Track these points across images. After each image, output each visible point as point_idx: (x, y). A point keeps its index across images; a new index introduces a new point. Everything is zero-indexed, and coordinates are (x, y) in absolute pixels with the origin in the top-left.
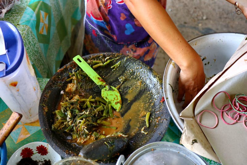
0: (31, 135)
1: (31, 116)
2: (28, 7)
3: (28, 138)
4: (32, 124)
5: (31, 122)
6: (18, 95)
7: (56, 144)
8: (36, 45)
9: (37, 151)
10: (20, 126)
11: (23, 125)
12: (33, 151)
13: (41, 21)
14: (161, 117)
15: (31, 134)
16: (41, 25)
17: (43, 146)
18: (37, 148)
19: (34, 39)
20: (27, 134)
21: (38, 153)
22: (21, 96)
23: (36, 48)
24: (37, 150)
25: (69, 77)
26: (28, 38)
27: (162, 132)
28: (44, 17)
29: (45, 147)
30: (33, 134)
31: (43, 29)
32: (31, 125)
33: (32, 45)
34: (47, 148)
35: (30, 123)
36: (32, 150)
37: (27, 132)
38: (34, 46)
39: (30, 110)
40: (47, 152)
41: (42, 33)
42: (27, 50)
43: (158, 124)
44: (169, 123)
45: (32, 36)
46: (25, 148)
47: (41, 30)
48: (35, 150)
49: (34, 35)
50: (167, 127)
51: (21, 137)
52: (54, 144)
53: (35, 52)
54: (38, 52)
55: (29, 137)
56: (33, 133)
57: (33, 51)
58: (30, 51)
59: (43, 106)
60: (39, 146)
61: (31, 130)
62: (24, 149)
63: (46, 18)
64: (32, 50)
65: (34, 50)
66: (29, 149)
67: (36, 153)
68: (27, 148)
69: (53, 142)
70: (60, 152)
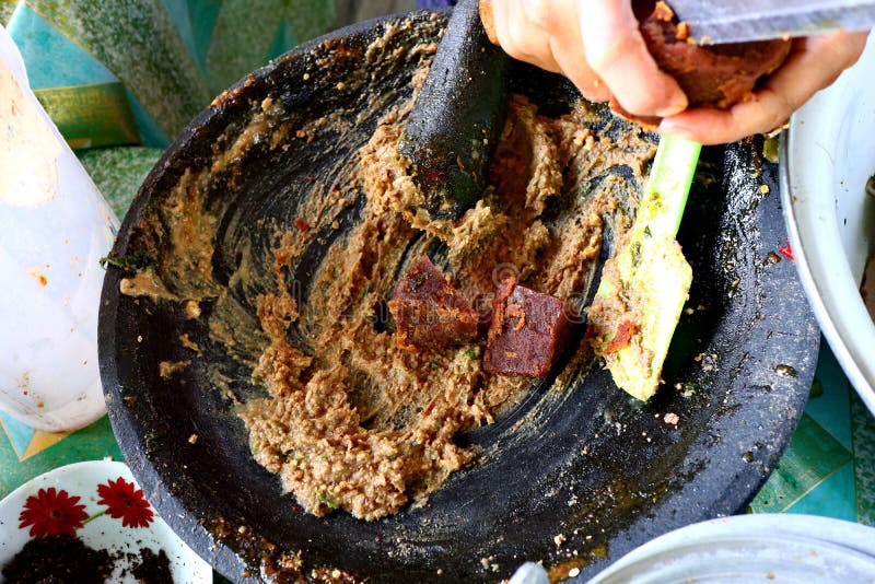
9: (105, 507)
12: (84, 507)
17: (127, 483)
18: (102, 489)
21: (107, 512)
24: (101, 499)
27: (762, 447)
36: (77, 499)
40: (150, 513)
42: (85, 10)
44: (807, 390)
46: (41, 491)
48: (93, 499)
53: (131, 29)
54: (147, 27)
57: (122, 21)
58: (104, 20)
60: (111, 482)
62: (35, 493)
64: (115, 14)
66: (63, 493)
67: (101, 514)
68: (52, 490)
69: (155, 468)
70: (186, 529)
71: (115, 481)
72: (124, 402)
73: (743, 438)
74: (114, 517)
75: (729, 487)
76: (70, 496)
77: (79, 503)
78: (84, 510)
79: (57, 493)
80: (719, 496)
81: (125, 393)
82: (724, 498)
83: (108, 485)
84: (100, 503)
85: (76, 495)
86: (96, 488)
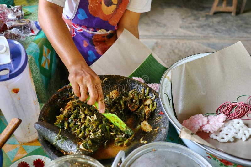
1: (29, 133)
2: (32, 42)
3: (24, 157)
5: (29, 141)
6: (19, 105)
7: (54, 153)
8: (38, 74)
10: (17, 146)
11: (21, 145)
13: (44, 55)
14: (159, 126)
15: (28, 153)
16: (44, 58)
17: (40, 159)
18: (34, 162)
19: (37, 68)
20: (24, 153)
22: (21, 106)
23: (38, 77)
24: (34, 164)
25: (68, 96)
26: (31, 66)
28: (47, 52)
29: (42, 161)
31: (45, 63)
32: (29, 145)
33: (34, 73)
34: (44, 162)
35: (28, 143)
36: (28, 164)
37: (24, 151)
38: (36, 74)
39: (29, 125)
40: (44, 166)
41: (44, 67)
43: (157, 133)
44: (168, 130)
45: (35, 66)
46: (22, 162)
47: (43, 64)
49: (36, 65)
50: (166, 134)
51: (18, 156)
52: (52, 153)
54: (39, 81)
55: (26, 156)
56: (31, 152)
59: (42, 119)
60: (36, 160)
61: (28, 150)
62: (20, 162)
63: (48, 53)
66: (26, 163)
68: (24, 162)
77: (29, 165)
84: (33, 165)
86: (33, 161)
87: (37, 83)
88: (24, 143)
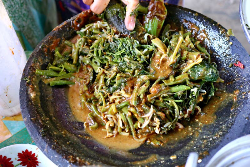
0: (14, 135)
1: (10, 102)
3: (7, 140)
4: (15, 117)
5: (13, 114)
9: (20, 162)
11: (2, 120)
12: (12, 162)
14: (240, 89)
17: (29, 151)
18: (20, 155)
20: (6, 134)
21: (21, 164)
24: (19, 158)
29: (33, 153)
30: (16, 134)
32: (15, 120)
34: (36, 155)
36: (10, 159)
37: (6, 131)
40: (38, 162)
48: (16, 159)
55: (9, 138)
56: (17, 131)
65: (21, 12)
66: (5, 157)
67: (19, 165)
68: (1, 156)
69: (45, 141)
70: (58, 160)
71: (24, 151)
72: (31, 120)
73: (244, 113)
74: (23, 165)
75: (244, 128)
76: (7, 158)
77: (11, 161)
78: (13, 163)
79: (3, 157)
80: (242, 131)
81: (31, 117)
82: (243, 131)
83: (22, 153)
84: (18, 160)
85: (10, 158)
86: (18, 154)
87: (24, 20)
88: (6, 117)
